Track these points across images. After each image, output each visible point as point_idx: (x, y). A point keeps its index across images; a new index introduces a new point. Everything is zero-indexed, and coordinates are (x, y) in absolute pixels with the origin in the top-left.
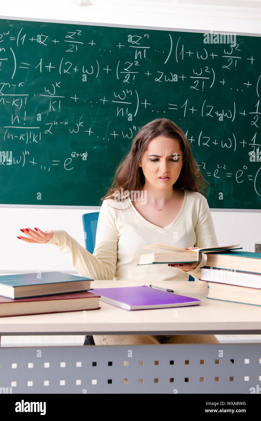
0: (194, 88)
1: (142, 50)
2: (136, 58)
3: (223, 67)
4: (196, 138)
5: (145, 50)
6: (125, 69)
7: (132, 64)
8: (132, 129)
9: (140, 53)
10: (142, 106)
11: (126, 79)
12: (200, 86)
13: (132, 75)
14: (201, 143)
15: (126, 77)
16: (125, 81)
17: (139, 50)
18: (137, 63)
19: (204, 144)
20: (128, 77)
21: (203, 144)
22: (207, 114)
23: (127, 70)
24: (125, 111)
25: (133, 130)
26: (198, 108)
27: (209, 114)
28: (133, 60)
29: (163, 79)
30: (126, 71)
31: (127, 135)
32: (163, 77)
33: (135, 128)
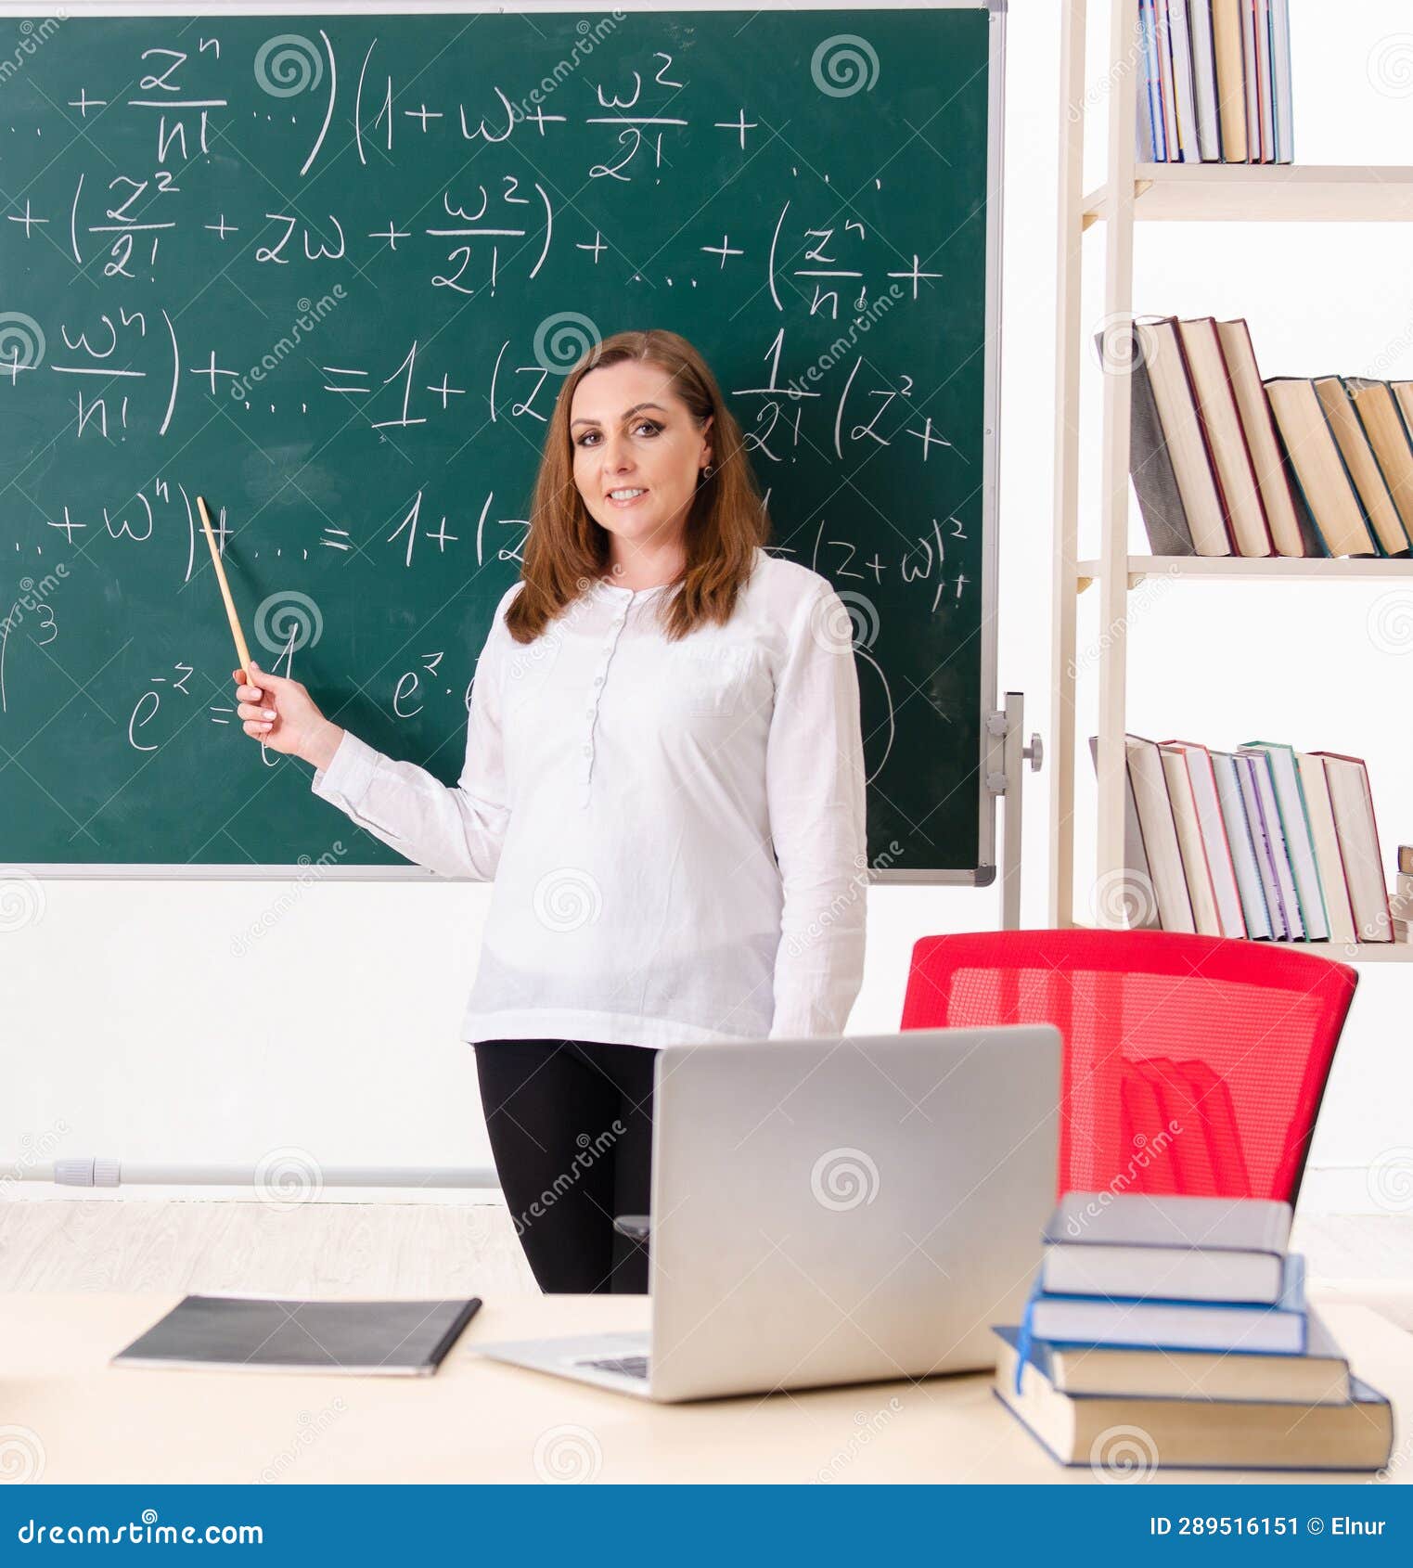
0: (449, 283)
1: (191, 117)
2: (161, 158)
3: (594, 172)
4: (463, 529)
5: (204, 116)
6: (111, 214)
7: (143, 186)
8: (150, 493)
9: (179, 132)
10: (194, 386)
11: (116, 260)
12: (476, 275)
13: (142, 240)
14: (489, 550)
15: (115, 252)
16: (111, 269)
17: (174, 116)
18: (165, 182)
19: (505, 555)
20: (123, 248)
21: (501, 552)
22: (518, 409)
23: (120, 214)
24: (114, 411)
25: (156, 501)
26: (472, 379)
27: (525, 408)
28: (146, 169)
29: (293, 249)
30: (115, 222)
31: (126, 525)
32: (296, 240)
33: (162, 491)
